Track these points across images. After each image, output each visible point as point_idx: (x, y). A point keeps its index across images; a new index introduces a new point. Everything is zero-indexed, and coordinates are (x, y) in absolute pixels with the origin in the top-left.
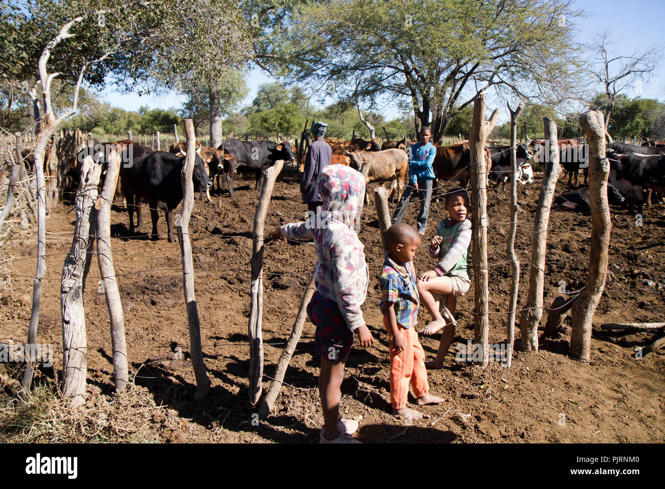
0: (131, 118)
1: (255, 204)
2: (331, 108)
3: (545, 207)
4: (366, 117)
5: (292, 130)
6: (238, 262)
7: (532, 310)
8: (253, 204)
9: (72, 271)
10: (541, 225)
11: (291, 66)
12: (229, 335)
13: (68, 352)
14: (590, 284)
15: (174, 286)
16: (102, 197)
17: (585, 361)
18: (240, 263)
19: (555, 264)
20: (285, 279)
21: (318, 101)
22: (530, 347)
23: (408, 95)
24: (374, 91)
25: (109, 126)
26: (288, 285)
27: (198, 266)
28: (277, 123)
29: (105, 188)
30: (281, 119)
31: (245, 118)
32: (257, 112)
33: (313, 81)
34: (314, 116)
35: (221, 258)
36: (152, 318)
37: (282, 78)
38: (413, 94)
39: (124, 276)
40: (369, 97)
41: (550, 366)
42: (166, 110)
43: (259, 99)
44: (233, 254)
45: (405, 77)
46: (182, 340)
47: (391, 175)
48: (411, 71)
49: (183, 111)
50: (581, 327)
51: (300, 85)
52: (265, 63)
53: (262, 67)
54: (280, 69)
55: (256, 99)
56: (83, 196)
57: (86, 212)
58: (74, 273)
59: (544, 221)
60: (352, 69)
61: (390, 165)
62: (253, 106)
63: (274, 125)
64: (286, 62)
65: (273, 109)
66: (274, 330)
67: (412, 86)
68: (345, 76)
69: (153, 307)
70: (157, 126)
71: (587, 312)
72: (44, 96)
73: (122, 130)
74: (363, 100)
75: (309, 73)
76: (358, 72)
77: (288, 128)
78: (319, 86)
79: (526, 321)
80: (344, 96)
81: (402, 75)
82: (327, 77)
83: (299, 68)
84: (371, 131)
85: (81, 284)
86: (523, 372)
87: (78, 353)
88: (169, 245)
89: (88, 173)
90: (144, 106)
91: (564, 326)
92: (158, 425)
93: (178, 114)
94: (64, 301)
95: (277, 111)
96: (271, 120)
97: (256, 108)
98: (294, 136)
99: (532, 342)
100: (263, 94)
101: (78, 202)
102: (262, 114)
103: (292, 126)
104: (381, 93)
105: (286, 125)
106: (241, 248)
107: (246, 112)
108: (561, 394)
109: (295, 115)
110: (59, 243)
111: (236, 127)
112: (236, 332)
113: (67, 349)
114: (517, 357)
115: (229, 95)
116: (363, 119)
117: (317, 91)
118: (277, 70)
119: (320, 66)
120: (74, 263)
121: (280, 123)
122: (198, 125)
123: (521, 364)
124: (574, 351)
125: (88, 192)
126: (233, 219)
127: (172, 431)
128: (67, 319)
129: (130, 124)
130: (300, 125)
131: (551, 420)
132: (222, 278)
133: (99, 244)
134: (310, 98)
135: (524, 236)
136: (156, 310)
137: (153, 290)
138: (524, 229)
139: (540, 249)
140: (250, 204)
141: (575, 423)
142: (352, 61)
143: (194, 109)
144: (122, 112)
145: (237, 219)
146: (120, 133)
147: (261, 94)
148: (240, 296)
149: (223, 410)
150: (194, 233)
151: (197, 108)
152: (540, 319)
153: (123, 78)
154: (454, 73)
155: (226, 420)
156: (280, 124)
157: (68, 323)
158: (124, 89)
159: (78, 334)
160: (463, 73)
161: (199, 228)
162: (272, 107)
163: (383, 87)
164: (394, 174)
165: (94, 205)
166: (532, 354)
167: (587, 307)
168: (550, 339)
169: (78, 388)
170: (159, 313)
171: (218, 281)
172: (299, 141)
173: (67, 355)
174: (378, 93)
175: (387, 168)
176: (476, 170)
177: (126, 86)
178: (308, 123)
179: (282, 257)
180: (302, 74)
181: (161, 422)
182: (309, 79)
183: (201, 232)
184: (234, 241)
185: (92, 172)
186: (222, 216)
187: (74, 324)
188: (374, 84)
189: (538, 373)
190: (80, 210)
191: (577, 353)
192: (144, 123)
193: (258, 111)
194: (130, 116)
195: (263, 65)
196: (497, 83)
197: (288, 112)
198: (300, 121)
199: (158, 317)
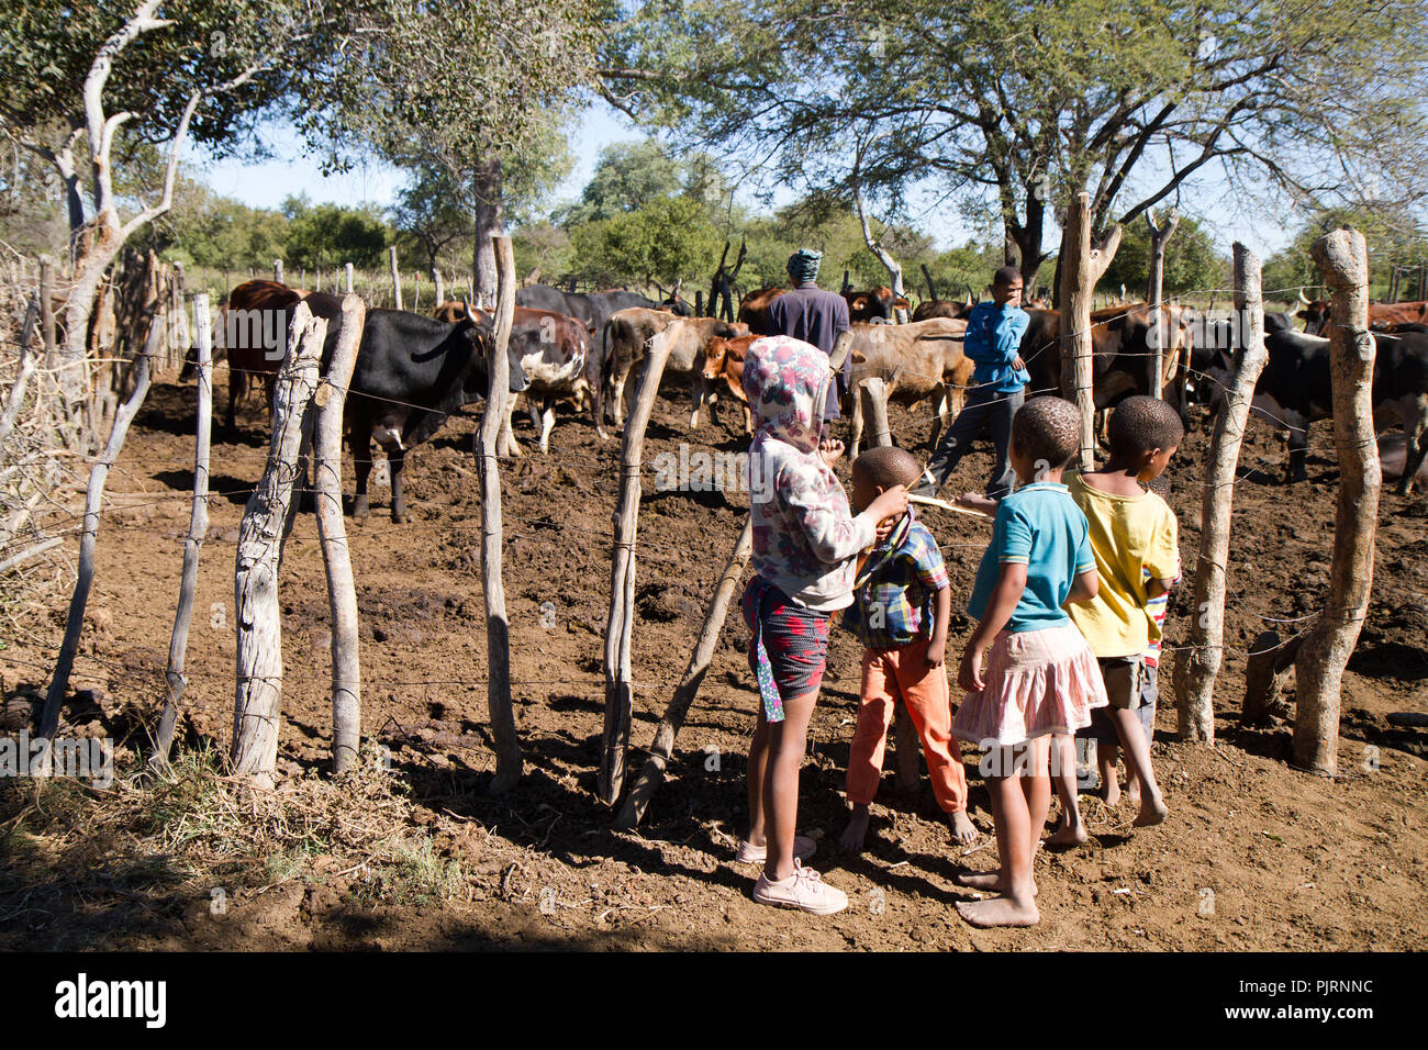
0: (262, 229)
1: (596, 446)
2: (789, 214)
3: (1229, 433)
4: (878, 235)
5: (687, 268)
6: (562, 565)
7: (1199, 651)
8: (590, 445)
9: (261, 526)
10: (1220, 471)
11: (688, 101)
12: (550, 698)
13: (247, 684)
14: (1333, 604)
15: (421, 607)
16: (329, 382)
17: (1323, 774)
18: (567, 566)
19: (1312, 593)
20: (669, 599)
21: (757, 196)
22: (1194, 733)
23: (988, 182)
24: (901, 171)
25: (201, 247)
26: (677, 611)
27: (469, 572)
28: (647, 250)
29: (334, 365)
30: (658, 239)
31: (562, 234)
32: (593, 218)
33: (745, 144)
34: (746, 232)
35: (521, 557)
36: (379, 665)
37: (664, 132)
38: (1003, 180)
39: (305, 585)
40: (886, 186)
41: (1236, 773)
42: (353, 208)
43: (601, 185)
44: (549, 547)
45: (981, 134)
46: (453, 701)
47: (933, 385)
48: (1000, 119)
49: (399, 212)
50: (1315, 698)
51: (713, 152)
52: (620, 91)
53: (611, 100)
54: (659, 109)
55: (592, 184)
56: (292, 380)
57: (295, 411)
58: (266, 530)
59: (1226, 463)
60: (846, 113)
61: (930, 360)
62: (585, 203)
63: (639, 255)
64: (674, 90)
65: (638, 214)
66: (647, 694)
67: (1000, 161)
68: (828, 131)
69: (381, 645)
70: (328, 249)
71: (1326, 666)
72: (97, 168)
73: (236, 260)
74: (873, 197)
75: (737, 121)
76: (862, 123)
77: (676, 265)
78: (760, 158)
79: (1185, 675)
80: (823, 183)
81: (976, 131)
82: (781, 135)
83: (710, 107)
84: (893, 276)
85: (277, 554)
86: (1174, 781)
87: (267, 687)
88: (396, 527)
89: (302, 336)
90: (296, 196)
91: (1282, 701)
92: (423, 829)
93: (385, 220)
94: (242, 586)
95: (650, 219)
96: (630, 243)
97: (591, 207)
98: (691, 285)
99: (1198, 722)
100: (611, 171)
101: (282, 391)
102: (609, 225)
103: (687, 259)
104: (918, 178)
105: (670, 256)
106: (568, 536)
107: (564, 219)
108: (1250, 822)
109: (694, 230)
110: (141, 514)
111: (537, 259)
112: (565, 694)
113: (246, 680)
114: (1165, 753)
115: (523, 172)
116: (872, 243)
117: (755, 169)
118: (652, 111)
119: (764, 106)
120: (266, 511)
121: (655, 249)
122: (436, 249)
123: (1171, 766)
124: (1299, 752)
125: (301, 373)
126: (544, 478)
127: (451, 837)
128: (247, 619)
129: (257, 242)
130: (708, 256)
131: (1213, 860)
132: (527, 596)
133: (320, 473)
134: (735, 188)
135: (1253, 534)
136: (386, 650)
137: (374, 614)
138: (1255, 519)
139: (1216, 522)
140: (583, 445)
141: (1264, 867)
142: (848, 90)
143: (429, 207)
144: (240, 209)
145: (554, 476)
146: (232, 266)
147: (605, 171)
148: (570, 631)
149: (547, 810)
150: (453, 504)
151: (437, 203)
152: (1216, 671)
153: (251, 123)
154: (1111, 128)
155: (555, 827)
156: (655, 254)
157: (248, 627)
158: (253, 151)
159: (268, 650)
160: (1138, 125)
161: (466, 493)
162: (634, 207)
163: (925, 161)
164: (941, 380)
165: (313, 397)
166: (1197, 747)
167: (1326, 655)
168: (1252, 729)
169: (265, 756)
170: (393, 655)
171: (518, 602)
172: (706, 298)
173: (245, 691)
174: (911, 177)
175: (922, 365)
176: (1070, 349)
177: (258, 142)
178: (730, 252)
179: (663, 558)
180: (717, 124)
181: (428, 824)
182: (735, 138)
183: (470, 503)
184: (550, 521)
185: (311, 332)
186: (517, 470)
187: (261, 631)
188: (901, 154)
189: (1206, 784)
190: (284, 407)
191: (1306, 757)
192: (294, 240)
193: (597, 217)
194: (259, 222)
195: (614, 95)
196: (1231, 152)
197: (674, 220)
198: (708, 244)
199: (393, 663)
